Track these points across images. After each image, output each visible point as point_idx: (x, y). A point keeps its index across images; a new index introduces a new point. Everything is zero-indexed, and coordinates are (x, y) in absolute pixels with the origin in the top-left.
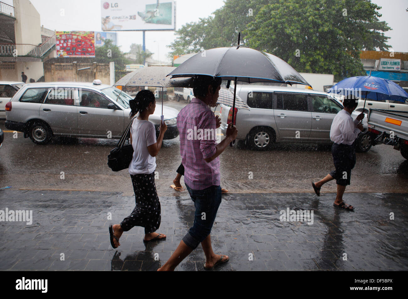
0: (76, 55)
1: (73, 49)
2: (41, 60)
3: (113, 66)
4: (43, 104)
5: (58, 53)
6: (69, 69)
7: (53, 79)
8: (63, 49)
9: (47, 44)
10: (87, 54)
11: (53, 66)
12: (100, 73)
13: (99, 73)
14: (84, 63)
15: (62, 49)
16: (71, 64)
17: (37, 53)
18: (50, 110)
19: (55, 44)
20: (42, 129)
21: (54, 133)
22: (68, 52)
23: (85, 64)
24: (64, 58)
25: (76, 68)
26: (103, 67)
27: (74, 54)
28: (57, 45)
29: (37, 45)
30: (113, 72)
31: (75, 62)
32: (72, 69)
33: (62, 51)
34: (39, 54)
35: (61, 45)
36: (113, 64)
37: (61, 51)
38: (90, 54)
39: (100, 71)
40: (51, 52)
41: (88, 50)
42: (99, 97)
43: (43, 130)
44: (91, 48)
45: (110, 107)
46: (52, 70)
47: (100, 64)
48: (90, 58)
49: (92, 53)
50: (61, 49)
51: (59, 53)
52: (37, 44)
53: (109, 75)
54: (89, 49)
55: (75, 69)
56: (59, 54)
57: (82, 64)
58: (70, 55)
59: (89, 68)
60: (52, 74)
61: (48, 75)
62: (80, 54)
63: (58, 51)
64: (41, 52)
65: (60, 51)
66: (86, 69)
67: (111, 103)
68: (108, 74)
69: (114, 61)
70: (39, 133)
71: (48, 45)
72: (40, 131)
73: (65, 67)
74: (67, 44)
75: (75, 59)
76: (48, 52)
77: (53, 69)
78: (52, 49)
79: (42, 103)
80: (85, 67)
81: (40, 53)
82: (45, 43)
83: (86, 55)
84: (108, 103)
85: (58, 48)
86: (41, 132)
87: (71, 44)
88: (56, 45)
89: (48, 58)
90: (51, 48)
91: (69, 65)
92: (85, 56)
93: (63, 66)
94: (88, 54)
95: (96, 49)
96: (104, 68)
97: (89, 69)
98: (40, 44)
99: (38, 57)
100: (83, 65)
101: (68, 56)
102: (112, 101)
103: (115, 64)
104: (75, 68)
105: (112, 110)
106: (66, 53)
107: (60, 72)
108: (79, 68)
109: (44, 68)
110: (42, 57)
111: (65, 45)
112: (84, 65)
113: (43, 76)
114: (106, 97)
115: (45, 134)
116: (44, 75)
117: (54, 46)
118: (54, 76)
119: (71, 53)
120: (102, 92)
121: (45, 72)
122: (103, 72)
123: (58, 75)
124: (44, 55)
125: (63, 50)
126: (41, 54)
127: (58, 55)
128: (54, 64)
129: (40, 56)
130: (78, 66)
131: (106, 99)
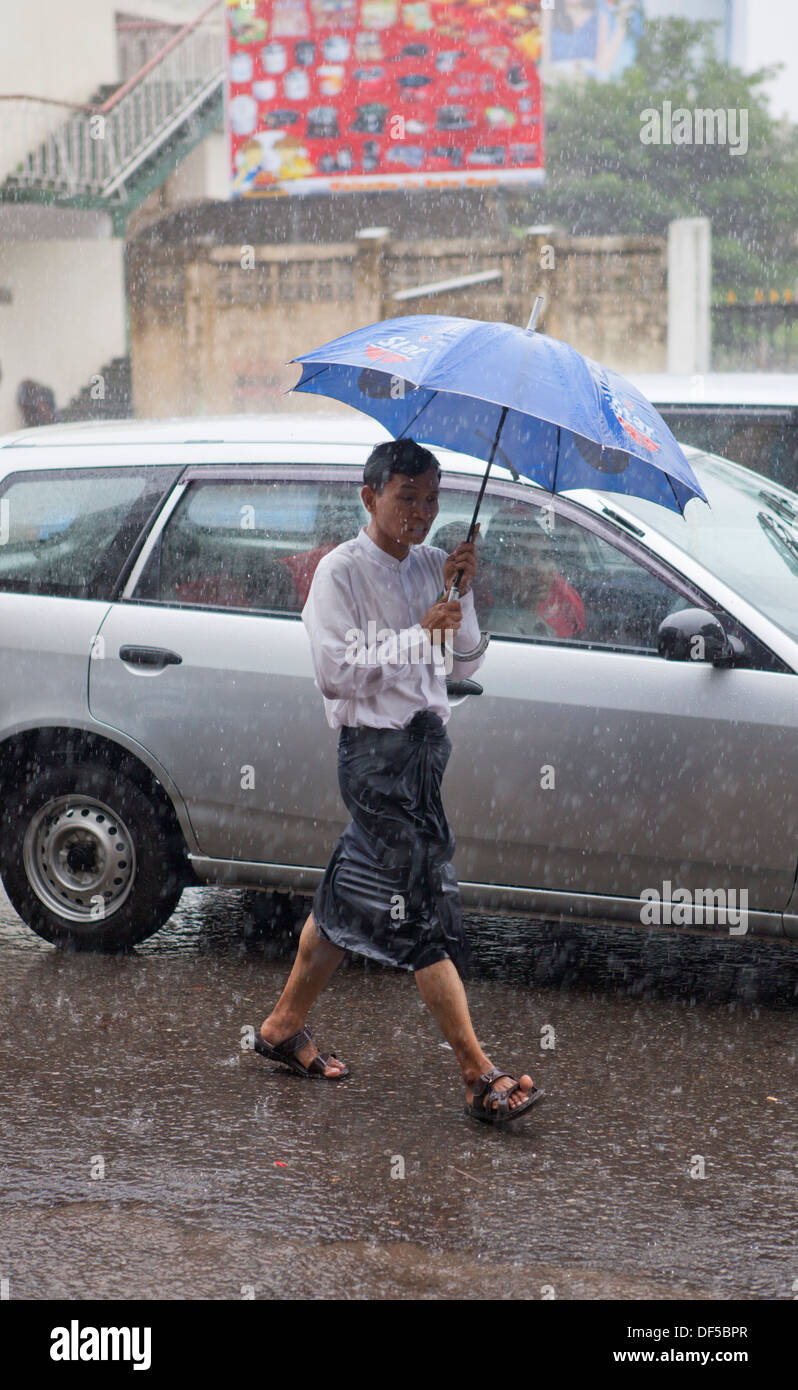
0: (381, 168)
1: (361, 122)
2: (106, 226)
3: (697, 258)
4: (119, 609)
5: (240, 158)
6: (326, 294)
7: (196, 380)
8: (277, 127)
9: (157, 85)
10: (473, 158)
11: (195, 272)
12: (586, 321)
13: (570, 318)
14: (450, 237)
15: (272, 121)
16: (350, 250)
17: (81, 166)
18: (172, 659)
19: (220, 87)
20: (100, 819)
21: (190, 856)
22: (320, 145)
23: (455, 246)
24: (286, 201)
25: (385, 283)
26: (616, 266)
27: (368, 164)
28: (239, 89)
29: (83, 97)
30: (698, 307)
31: (377, 233)
32: (351, 298)
33: (277, 145)
34: (94, 175)
35: (266, 89)
36: (697, 234)
37: (268, 138)
38: (500, 155)
39: (585, 308)
40: (188, 149)
41: (483, 123)
42: (583, 548)
43: (107, 824)
44: (510, 102)
45: (674, 646)
46: (192, 309)
47: (588, 242)
48: (506, 193)
49: (517, 147)
50: (262, 126)
51: (247, 161)
52: (82, 89)
53: (663, 338)
54: (497, 115)
55: (372, 290)
56: (252, 168)
57: (437, 248)
58: (337, 169)
59: (490, 282)
60: (192, 339)
61: (159, 346)
62: (419, 163)
63: (239, 143)
64: (111, 154)
65: (256, 145)
66: (466, 288)
67: (693, 604)
68: (655, 332)
69: (706, 210)
70: (83, 856)
71: (170, 95)
72: (87, 832)
73: (294, 277)
74: (315, 83)
75: (376, 205)
76: (159, 153)
77: (196, 300)
78: (194, 131)
79: (116, 598)
80: (455, 270)
81: (100, 168)
82: (140, 81)
83: (465, 166)
84: (667, 608)
85: (242, 113)
86: (95, 844)
87: (351, 83)
88: (226, 92)
89: (164, 204)
90: (185, 125)
91: (326, 263)
92: (459, 178)
93: (274, 271)
94: (485, 159)
95: (549, 105)
96: (619, 280)
97: (497, 284)
98: (107, 91)
99: (90, 200)
100: (438, 259)
101: (323, 184)
102: (697, 589)
103: (717, 232)
104: (376, 281)
105: (695, 670)
106: (303, 152)
107: (253, 322)
108: (409, 286)
109: (128, 292)
110: (116, 194)
111: (298, 87)
112: (449, 256)
113: (116, 362)
114: (645, 548)
115: (122, 865)
116: (129, 351)
117: (211, 104)
118: (203, 355)
119: (344, 159)
120: (612, 507)
121: (138, 327)
122: (605, 310)
123: (239, 350)
124: (130, 184)
125: (278, 135)
126: (106, 174)
127: (242, 174)
128: (208, 251)
129: (101, 190)
130: (403, 267)
131: (638, 562)
